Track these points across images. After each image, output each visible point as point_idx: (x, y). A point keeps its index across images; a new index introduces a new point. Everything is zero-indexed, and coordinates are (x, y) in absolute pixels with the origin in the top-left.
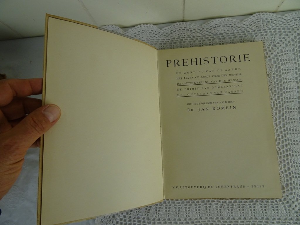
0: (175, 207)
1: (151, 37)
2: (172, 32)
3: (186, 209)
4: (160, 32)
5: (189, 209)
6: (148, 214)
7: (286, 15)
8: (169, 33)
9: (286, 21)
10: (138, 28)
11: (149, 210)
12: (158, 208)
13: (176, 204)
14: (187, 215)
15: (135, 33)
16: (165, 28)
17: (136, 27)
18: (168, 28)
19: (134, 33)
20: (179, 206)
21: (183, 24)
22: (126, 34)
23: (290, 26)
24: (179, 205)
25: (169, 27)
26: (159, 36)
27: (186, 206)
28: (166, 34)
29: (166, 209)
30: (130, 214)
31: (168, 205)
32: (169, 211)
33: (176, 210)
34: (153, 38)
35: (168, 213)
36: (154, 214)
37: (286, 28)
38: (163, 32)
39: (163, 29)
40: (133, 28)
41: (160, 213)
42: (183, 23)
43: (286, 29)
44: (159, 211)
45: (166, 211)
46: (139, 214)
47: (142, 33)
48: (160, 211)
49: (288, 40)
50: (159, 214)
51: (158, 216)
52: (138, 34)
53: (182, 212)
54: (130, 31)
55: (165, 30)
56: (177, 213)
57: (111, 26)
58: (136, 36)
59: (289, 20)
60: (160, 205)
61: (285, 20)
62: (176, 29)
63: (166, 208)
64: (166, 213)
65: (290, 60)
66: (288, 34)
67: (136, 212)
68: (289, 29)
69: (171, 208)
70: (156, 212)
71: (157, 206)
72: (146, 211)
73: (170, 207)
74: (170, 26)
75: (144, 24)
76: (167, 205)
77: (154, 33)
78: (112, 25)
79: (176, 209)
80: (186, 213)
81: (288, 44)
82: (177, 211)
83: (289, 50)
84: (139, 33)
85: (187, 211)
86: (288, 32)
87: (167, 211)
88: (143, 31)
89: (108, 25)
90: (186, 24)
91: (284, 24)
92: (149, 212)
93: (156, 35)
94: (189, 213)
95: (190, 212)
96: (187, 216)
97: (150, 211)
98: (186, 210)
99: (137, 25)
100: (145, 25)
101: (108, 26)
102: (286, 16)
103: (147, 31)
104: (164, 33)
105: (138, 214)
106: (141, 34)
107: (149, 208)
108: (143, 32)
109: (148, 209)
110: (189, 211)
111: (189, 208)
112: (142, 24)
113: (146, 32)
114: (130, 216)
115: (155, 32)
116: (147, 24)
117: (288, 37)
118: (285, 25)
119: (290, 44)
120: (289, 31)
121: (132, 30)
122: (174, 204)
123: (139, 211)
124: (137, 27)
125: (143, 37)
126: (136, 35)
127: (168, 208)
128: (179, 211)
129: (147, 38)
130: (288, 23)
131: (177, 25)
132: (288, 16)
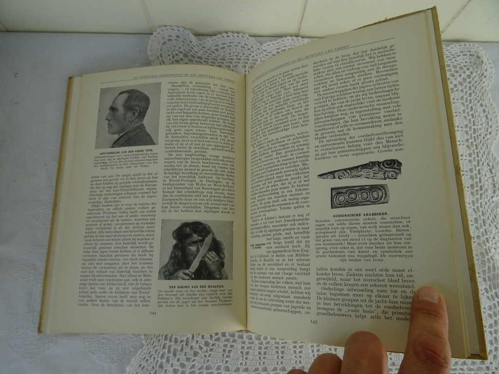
0: (277, 345)
1: (243, 54)
2: (279, 50)
3: (295, 349)
4: (259, 49)
5: (301, 350)
6: (227, 359)
7: (452, 46)
8: (274, 52)
9: (452, 55)
10: (223, 37)
11: (230, 351)
12: (246, 348)
13: (278, 341)
14: (296, 359)
15: (218, 45)
16: (267, 44)
17: (219, 36)
18: (273, 44)
19: (215, 44)
20: (284, 345)
21: (298, 40)
22: (200, 45)
23: (457, 62)
24: (283, 343)
25: (275, 42)
26: (257, 55)
27: (295, 345)
28: (270, 53)
29: (260, 351)
30: (194, 360)
31: (264, 343)
32: (265, 353)
33: (277, 352)
34: (247, 56)
35: (264, 358)
36: (238, 359)
37: (452, 64)
38: (264, 48)
39: (265, 45)
40: (214, 37)
41: (250, 357)
42: (297, 38)
43: (451, 66)
44: (247, 353)
45: (260, 353)
46: (210, 361)
47: (228, 46)
48: (250, 354)
49: (454, 82)
50: (246, 358)
51: (246, 363)
52: (221, 46)
53: (288, 356)
54: (208, 41)
55: (267, 46)
56: (280, 358)
57: (176, 28)
58: (217, 50)
59: (456, 53)
60: (249, 343)
61: (450, 52)
62: (286, 46)
63: (260, 348)
64: (260, 358)
65: (458, 113)
66: (455, 74)
67: (205, 356)
68: (455, 67)
69: (269, 348)
70: (242, 356)
71: (243, 345)
72: (223, 355)
73: (267, 346)
74: (276, 40)
75: (233, 32)
76: (262, 343)
77: (249, 49)
78: (179, 27)
79: (277, 350)
80: (296, 357)
81: (455, 89)
82: (280, 352)
83: (456, 98)
84: (224, 45)
85: (297, 352)
86: (454, 71)
87: (262, 353)
88: (230, 43)
89: (172, 26)
90: (302, 40)
91: (449, 58)
92: (228, 357)
93: (253, 52)
94: (300, 357)
95: (303, 355)
96: (296, 361)
97: (231, 354)
98: (295, 352)
99: (220, 33)
100: (236, 35)
101: (170, 27)
102: (452, 48)
103: (239, 44)
104: (265, 51)
105: (208, 361)
106: (226, 47)
107: (230, 349)
108: (231, 46)
109: (227, 351)
110: (301, 352)
111: (301, 347)
112: (230, 32)
113: (235, 46)
114: (193, 364)
115: (252, 47)
116: (238, 33)
117: (454, 78)
118: (450, 60)
119: (457, 89)
120: (455, 69)
121: (212, 40)
122: (275, 341)
123: (210, 355)
124: (222, 35)
125: (229, 54)
126: (218, 48)
127: (263, 348)
128: (283, 352)
129: (237, 56)
130: (453, 58)
131: (288, 40)
132: (455, 48)
